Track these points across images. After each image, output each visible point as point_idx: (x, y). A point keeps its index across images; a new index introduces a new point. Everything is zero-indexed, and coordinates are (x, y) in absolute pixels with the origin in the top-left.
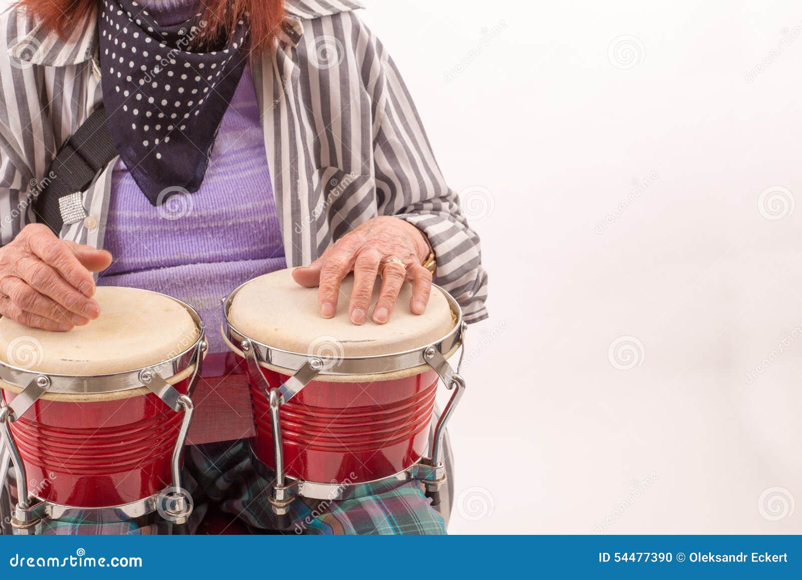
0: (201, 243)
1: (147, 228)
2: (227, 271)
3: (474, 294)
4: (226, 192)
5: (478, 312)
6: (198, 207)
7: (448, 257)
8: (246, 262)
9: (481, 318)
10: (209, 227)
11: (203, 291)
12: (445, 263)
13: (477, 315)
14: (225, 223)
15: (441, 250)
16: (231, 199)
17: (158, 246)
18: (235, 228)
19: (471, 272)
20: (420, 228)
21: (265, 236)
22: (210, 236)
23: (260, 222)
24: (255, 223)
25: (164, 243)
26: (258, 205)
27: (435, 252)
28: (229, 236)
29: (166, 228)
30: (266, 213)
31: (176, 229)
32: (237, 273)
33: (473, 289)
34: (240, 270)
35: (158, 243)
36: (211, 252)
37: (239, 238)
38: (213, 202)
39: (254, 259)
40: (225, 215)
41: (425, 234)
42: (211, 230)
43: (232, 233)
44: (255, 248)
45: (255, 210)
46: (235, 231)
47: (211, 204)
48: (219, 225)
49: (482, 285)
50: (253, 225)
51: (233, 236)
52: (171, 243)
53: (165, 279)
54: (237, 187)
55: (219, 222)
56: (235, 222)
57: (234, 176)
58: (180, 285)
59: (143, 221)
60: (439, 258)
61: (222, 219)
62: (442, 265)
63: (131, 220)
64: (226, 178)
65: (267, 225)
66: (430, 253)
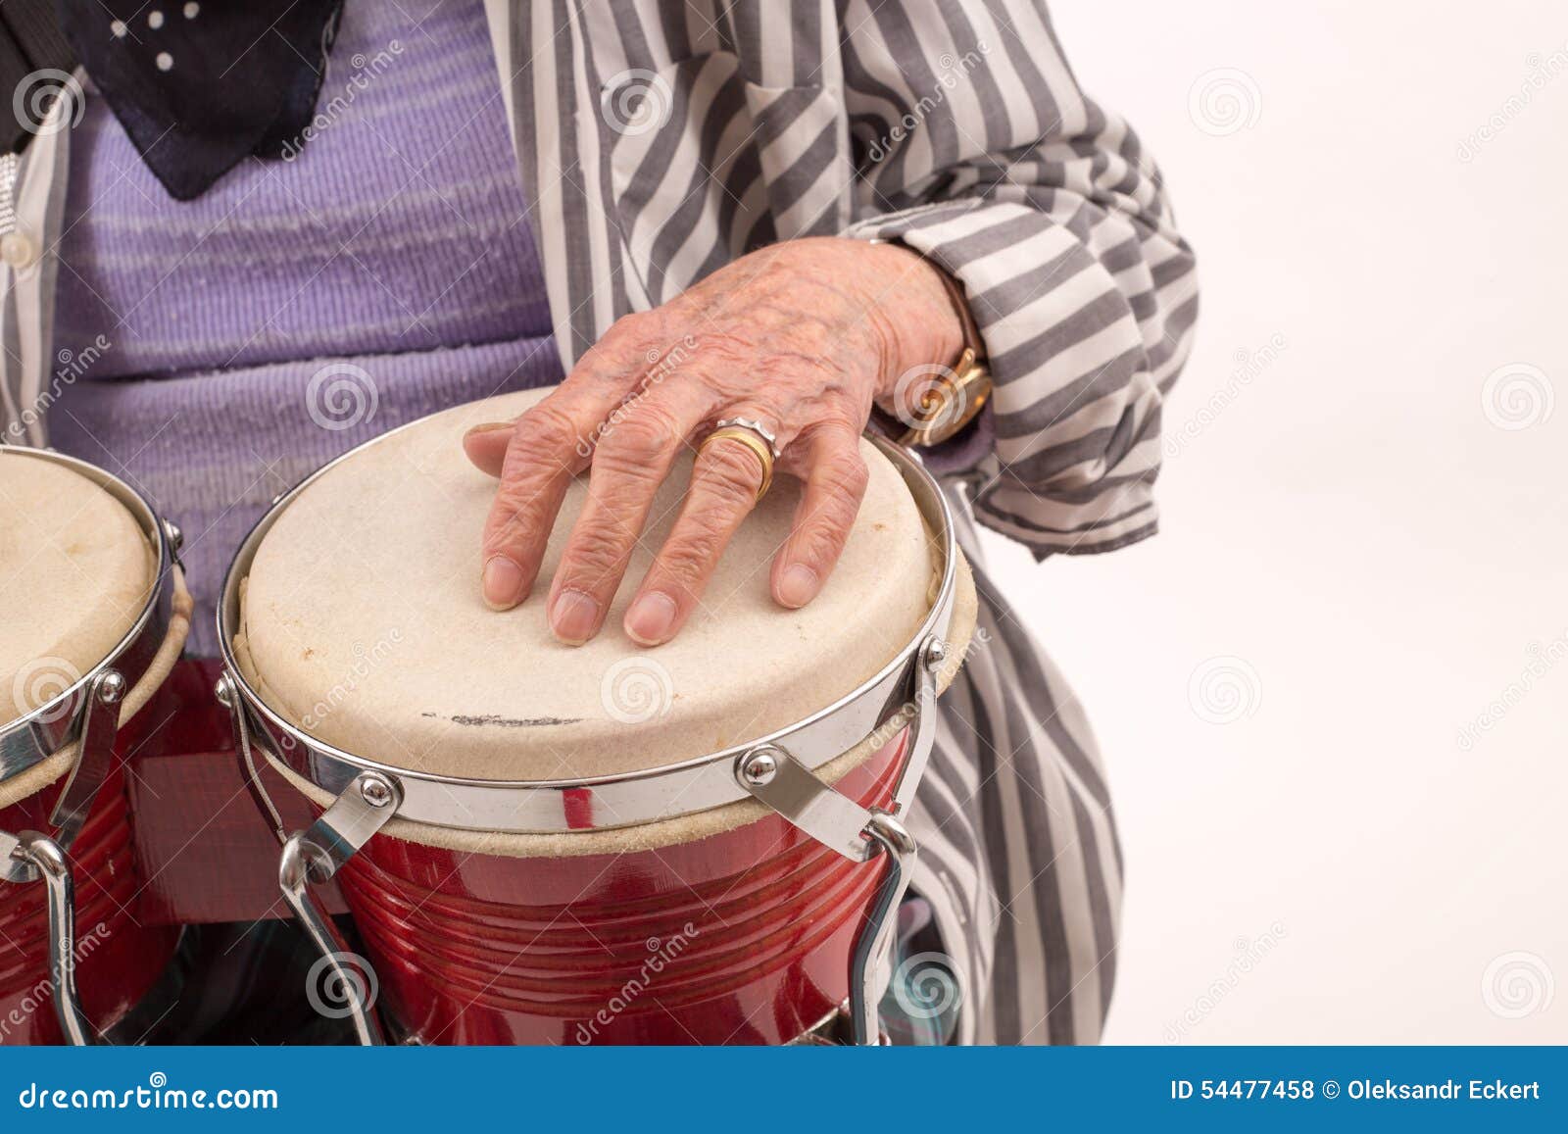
0: (324, 299)
1: (172, 262)
2: (391, 382)
3: (1109, 469)
4: (378, 155)
5: (1122, 517)
6: (299, 201)
7: (1028, 357)
8: (451, 353)
9: (1131, 538)
10: (342, 257)
11: (324, 441)
12: (1018, 376)
13: (1116, 530)
14: (384, 243)
15: (1002, 337)
16: (391, 174)
17: (208, 311)
18: (414, 255)
19: (1103, 400)
20: (941, 265)
21: (506, 275)
22: (346, 280)
23: (483, 238)
24: (471, 240)
25: (224, 301)
26: (473, 191)
27: (982, 343)
28: (400, 279)
29: (223, 259)
30: (498, 212)
31: (249, 262)
32: (420, 387)
33: (1107, 450)
34: (428, 378)
35: (207, 301)
36: (351, 327)
37: (432, 285)
38: (341, 186)
39: (475, 343)
40: (377, 225)
41: (955, 286)
42: (348, 265)
43: (409, 270)
44: (479, 311)
45: (466, 206)
46: (418, 266)
47: (334, 192)
48: (368, 250)
49: (1139, 437)
50: (463, 249)
51: (412, 279)
52: (240, 300)
53: (222, 405)
54: (409, 138)
55: (366, 242)
56: (411, 242)
57: (404, 104)
58: (262, 424)
59: (158, 241)
60: (997, 360)
61: (372, 233)
62: (1005, 382)
63: (127, 239)
64: (381, 111)
65: (508, 247)
66: (966, 345)
